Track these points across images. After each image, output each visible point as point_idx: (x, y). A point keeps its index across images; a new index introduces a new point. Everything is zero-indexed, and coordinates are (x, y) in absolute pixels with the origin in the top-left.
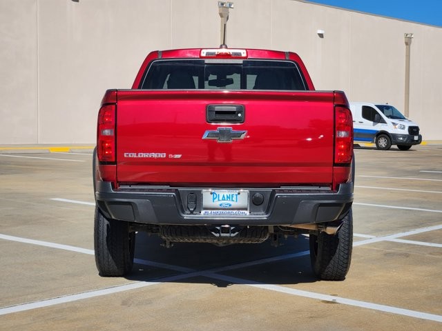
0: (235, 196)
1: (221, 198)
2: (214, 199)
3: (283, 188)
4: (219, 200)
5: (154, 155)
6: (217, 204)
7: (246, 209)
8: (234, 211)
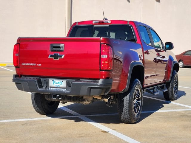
0: (61, 82)
1: (56, 83)
2: (54, 83)
3: (81, 80)
4: (55, 84)
5: (32, 64)
6: (54, 85)
7: (65, 88)
8: (61, 89)
